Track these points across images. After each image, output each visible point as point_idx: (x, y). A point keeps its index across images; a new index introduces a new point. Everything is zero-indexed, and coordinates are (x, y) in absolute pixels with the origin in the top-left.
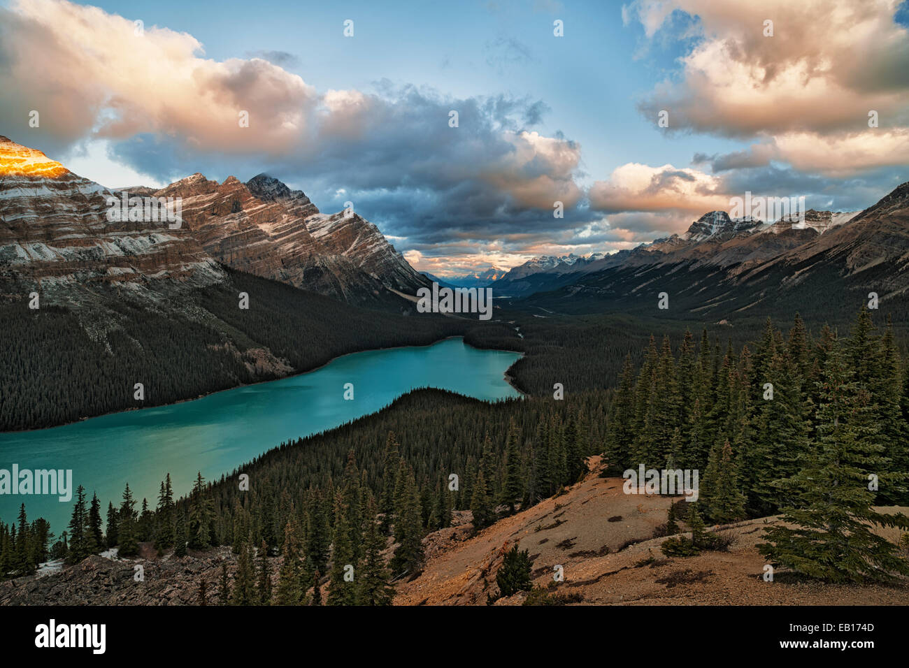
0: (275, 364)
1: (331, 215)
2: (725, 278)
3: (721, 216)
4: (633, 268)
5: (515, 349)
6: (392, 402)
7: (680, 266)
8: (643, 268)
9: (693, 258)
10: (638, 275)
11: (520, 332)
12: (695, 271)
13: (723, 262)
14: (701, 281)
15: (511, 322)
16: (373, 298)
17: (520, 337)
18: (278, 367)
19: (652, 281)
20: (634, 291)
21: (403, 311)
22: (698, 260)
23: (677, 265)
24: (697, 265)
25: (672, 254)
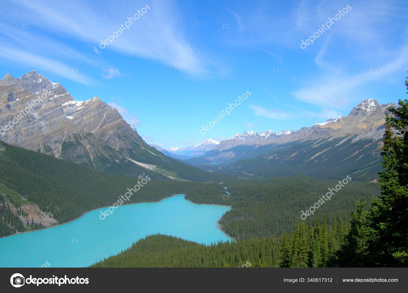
0: (42, 217)
1: (82, 102)
2: (376, 148)
3: (373, 103)
4: (311, 141)
5: (224, 204)
6: (131, 246)
7: (345, 140)
8: (319, 141)
9: (355, 133)
10: (315, 146)
11: (227, 190)
12: (356, 143)
13: (375, 136)
14: (360, 150)
15: (221, 183)
16: (115, 165)
17: (227, 194)
18: (44, 220)
19: (326, 150)
20: (312, 158)
21: (138, 175)
22: (358, 135)
23: (343, 139)
24: (357, 139)
25: (339, 130)
